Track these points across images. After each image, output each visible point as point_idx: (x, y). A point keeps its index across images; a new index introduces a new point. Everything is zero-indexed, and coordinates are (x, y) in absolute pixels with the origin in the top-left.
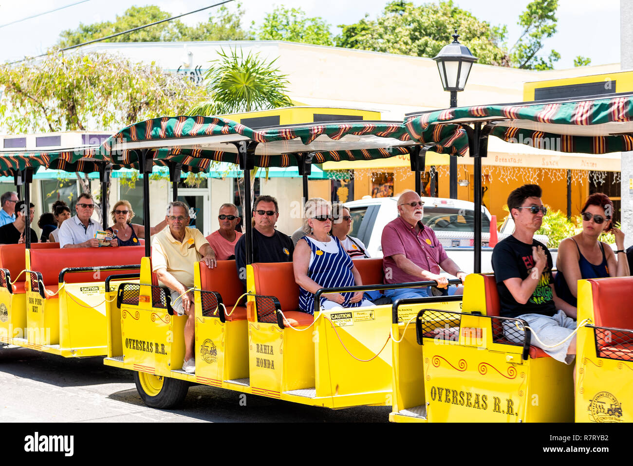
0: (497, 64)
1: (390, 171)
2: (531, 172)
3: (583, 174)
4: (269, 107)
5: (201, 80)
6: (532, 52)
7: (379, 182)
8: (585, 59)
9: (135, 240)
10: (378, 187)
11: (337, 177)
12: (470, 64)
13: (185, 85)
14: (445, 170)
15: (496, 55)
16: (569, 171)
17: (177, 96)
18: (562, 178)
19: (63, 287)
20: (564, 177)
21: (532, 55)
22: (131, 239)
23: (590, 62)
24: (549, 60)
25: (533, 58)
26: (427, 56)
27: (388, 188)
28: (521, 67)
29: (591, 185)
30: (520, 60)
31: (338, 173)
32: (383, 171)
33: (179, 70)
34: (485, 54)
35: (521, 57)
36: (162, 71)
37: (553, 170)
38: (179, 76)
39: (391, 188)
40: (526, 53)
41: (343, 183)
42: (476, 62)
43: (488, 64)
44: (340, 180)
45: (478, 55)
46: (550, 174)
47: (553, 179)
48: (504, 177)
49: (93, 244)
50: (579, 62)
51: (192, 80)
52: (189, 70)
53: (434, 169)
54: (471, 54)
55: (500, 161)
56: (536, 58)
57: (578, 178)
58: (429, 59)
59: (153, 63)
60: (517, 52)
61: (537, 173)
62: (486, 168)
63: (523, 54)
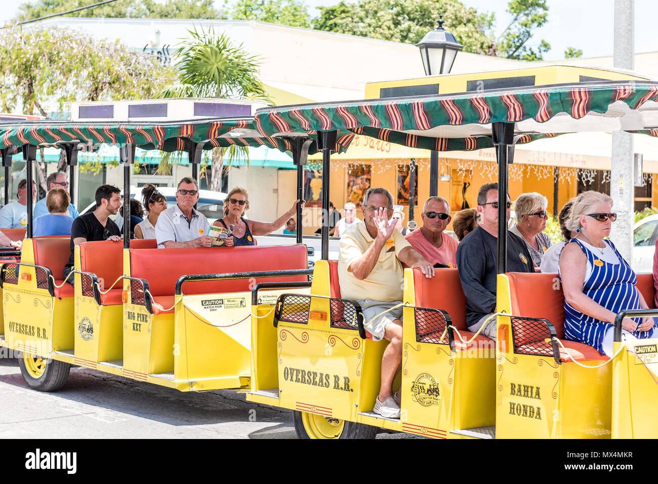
0: (484, 53)
1: (368, 163)
2: (516, 169)
3: (572, 172)
4: (240, 91)
5: (168, 60)
6: (520, 41)
7: (355, 174)
8: (577, 51)
9: (249, 238)
10: (354, 179)
11: (311, 167)
12: (455, 52)
13: (151, 65)
14: (426, 163)
15: (482, 44)
16: (557, 168)
17: (142, 76)
18: (549, 175)
19: (181, 301)
20: (551, 174)
21: (521, 44)
22: (245, 238)
23: (581, 54)
24: (538, 50)
25: (521, 48)
26: (410, 42)
27: (365, 181)
28: (508, 57)
29: (580, 183)
30: (508, 50)
31: (312, 163)
32: (360, 162)
33: (145, 48)
34: (472, 42)
35: (510, 47)
36: (128, 49)
37: (539, 166)
38: (146, 55)
39: (368, 180)
40: (514, 42)
41: (317, 174)
42: (461, 51)
43: (474, 53)
44: (314, 170)
45: (463, 43)
46: (536, 170)
47: (539, 176)
48: (487, 172)
49: (204, 244)
50: (570, 54)
51: (159, 60)
52: (156, 49)
53: (414, 162)
54: (456, 41)
55: (484, 156)
56: (525, 47)
57: (566, 176)
58: (412, 45)
59: (118, 41)
60: (505, 41)
61: (522, 170)
62: (469, 163)
63: (511, 43)
